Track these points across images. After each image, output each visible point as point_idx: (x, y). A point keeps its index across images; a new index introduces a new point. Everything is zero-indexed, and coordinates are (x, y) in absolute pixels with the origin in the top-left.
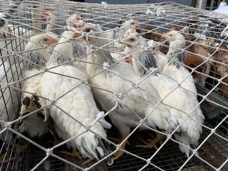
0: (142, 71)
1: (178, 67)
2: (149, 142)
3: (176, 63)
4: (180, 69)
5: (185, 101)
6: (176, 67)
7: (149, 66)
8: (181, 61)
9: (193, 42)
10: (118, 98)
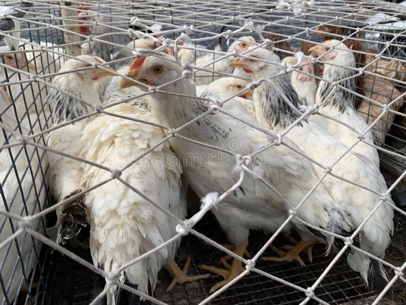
0: (272, 117)
1: (342, 109)
2: (286, 251)
3: (337, 103)
4: (345, 112)
5: (358, 173)
6: (338, 108)
7: (285, 109)
8: (347, 98)
9: (378, 55)
10: (245, 165)
